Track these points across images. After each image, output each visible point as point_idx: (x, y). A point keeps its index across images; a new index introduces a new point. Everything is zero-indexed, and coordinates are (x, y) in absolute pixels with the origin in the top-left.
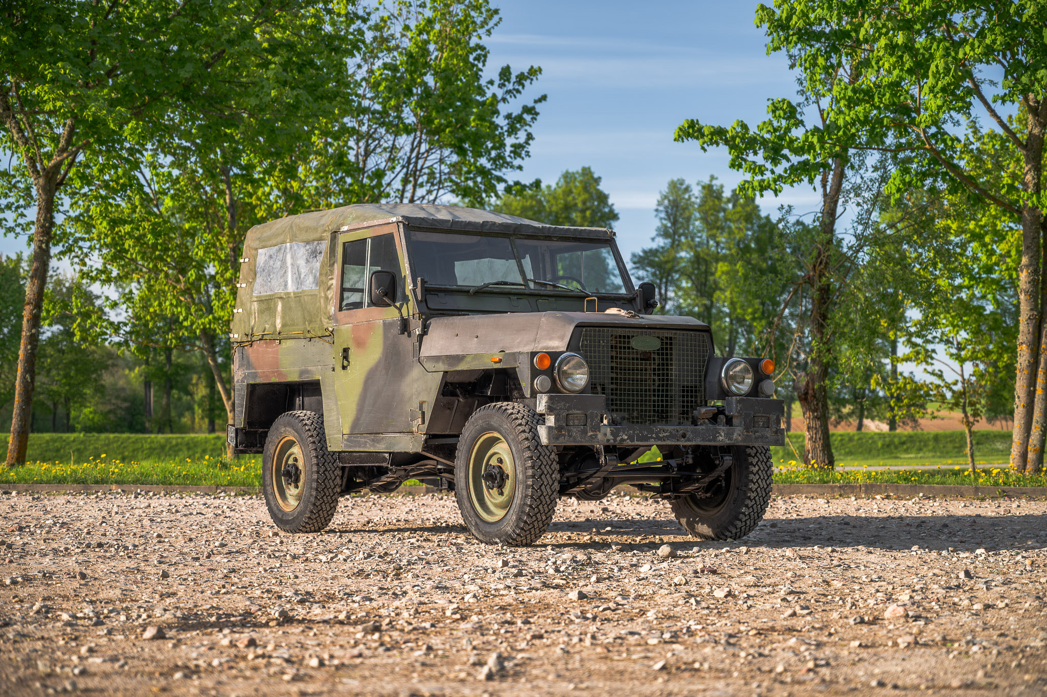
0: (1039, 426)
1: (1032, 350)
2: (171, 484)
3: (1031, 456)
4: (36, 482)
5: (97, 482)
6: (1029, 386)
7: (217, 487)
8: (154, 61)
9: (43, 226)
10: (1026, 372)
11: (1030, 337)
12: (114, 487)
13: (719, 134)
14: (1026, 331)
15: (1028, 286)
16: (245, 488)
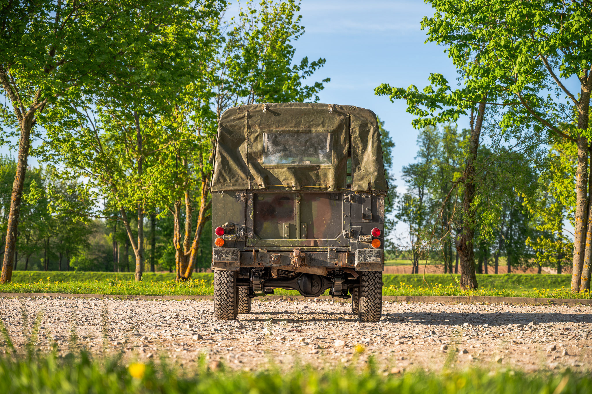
0: (587, 265)
1: (583, 221)
2: (78, 293)
3: (583, 282)
4: (3, 292)
5: (36, 292)
6: (581, 242)
7: (104, 295)
8: (83, 53)
9: (23, 148)
10: (580, 234)
11: (582, 213)
12: (46, 294)
13: (401, 93)
14: (580, 210)
15: (581, 183)
16: (119, 296)
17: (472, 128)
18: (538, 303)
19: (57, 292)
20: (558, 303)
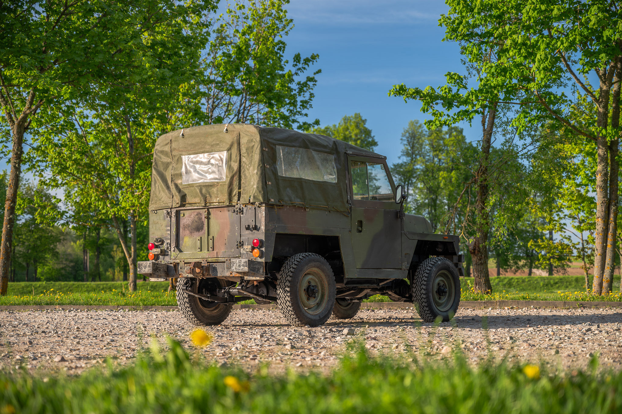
0: (609, 266)
1: (604, 221)
2: (91, 305)
3: (605, 284)
4: (12, 305)
5: (47, 304)
6: (603, 243)
7: (118, 306)
9: (16, 154)
10: (601, 235)
11: (603, 214)
12: (57, 307)
14: (600, 210)
15: (601, 183)
16: (134, 307)
17: (484, 127)
18: (567, 307)
19: (69, 304)
20: (588, 306)
